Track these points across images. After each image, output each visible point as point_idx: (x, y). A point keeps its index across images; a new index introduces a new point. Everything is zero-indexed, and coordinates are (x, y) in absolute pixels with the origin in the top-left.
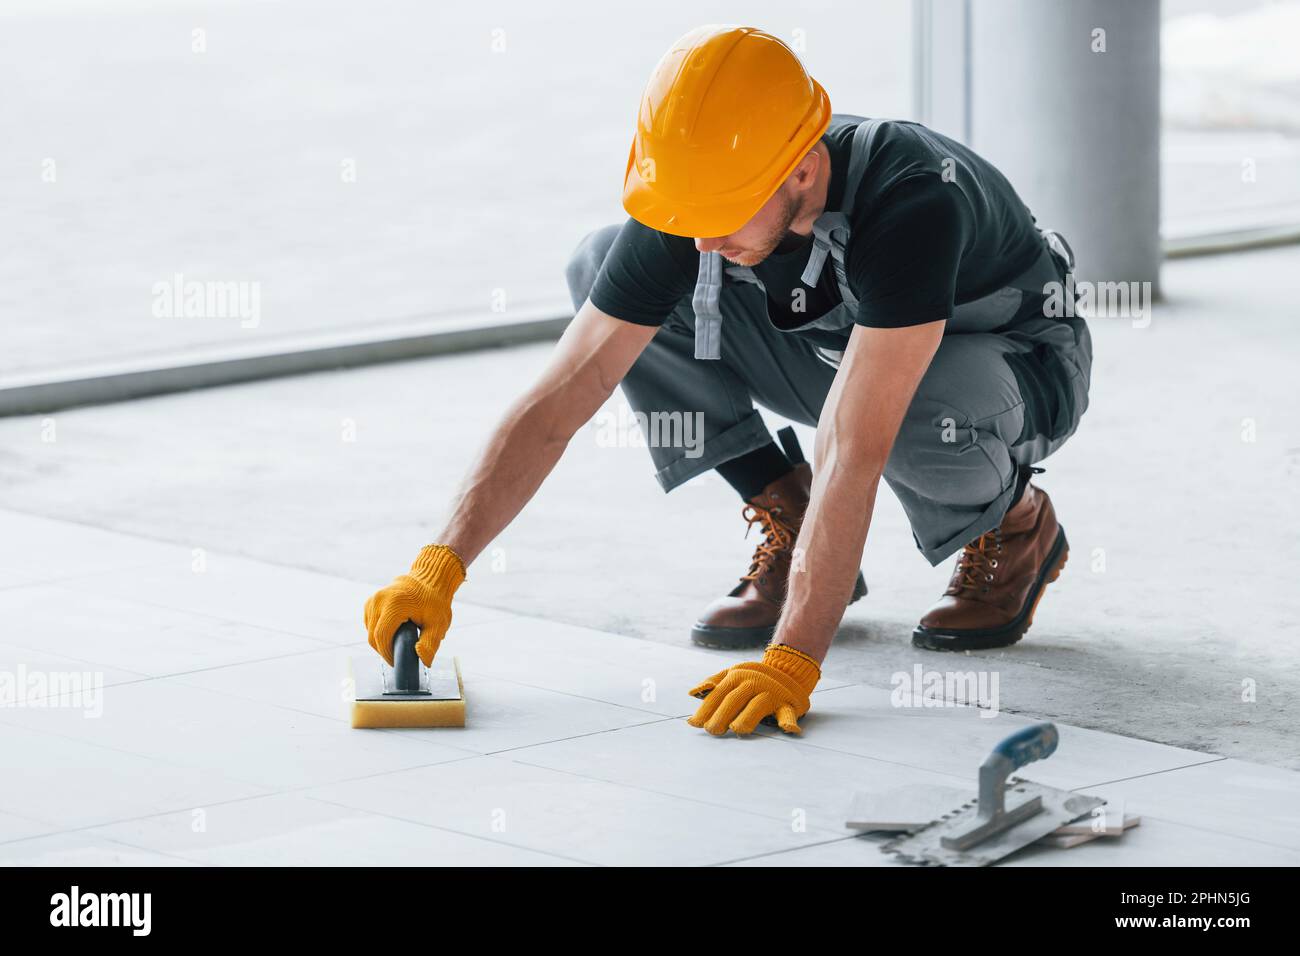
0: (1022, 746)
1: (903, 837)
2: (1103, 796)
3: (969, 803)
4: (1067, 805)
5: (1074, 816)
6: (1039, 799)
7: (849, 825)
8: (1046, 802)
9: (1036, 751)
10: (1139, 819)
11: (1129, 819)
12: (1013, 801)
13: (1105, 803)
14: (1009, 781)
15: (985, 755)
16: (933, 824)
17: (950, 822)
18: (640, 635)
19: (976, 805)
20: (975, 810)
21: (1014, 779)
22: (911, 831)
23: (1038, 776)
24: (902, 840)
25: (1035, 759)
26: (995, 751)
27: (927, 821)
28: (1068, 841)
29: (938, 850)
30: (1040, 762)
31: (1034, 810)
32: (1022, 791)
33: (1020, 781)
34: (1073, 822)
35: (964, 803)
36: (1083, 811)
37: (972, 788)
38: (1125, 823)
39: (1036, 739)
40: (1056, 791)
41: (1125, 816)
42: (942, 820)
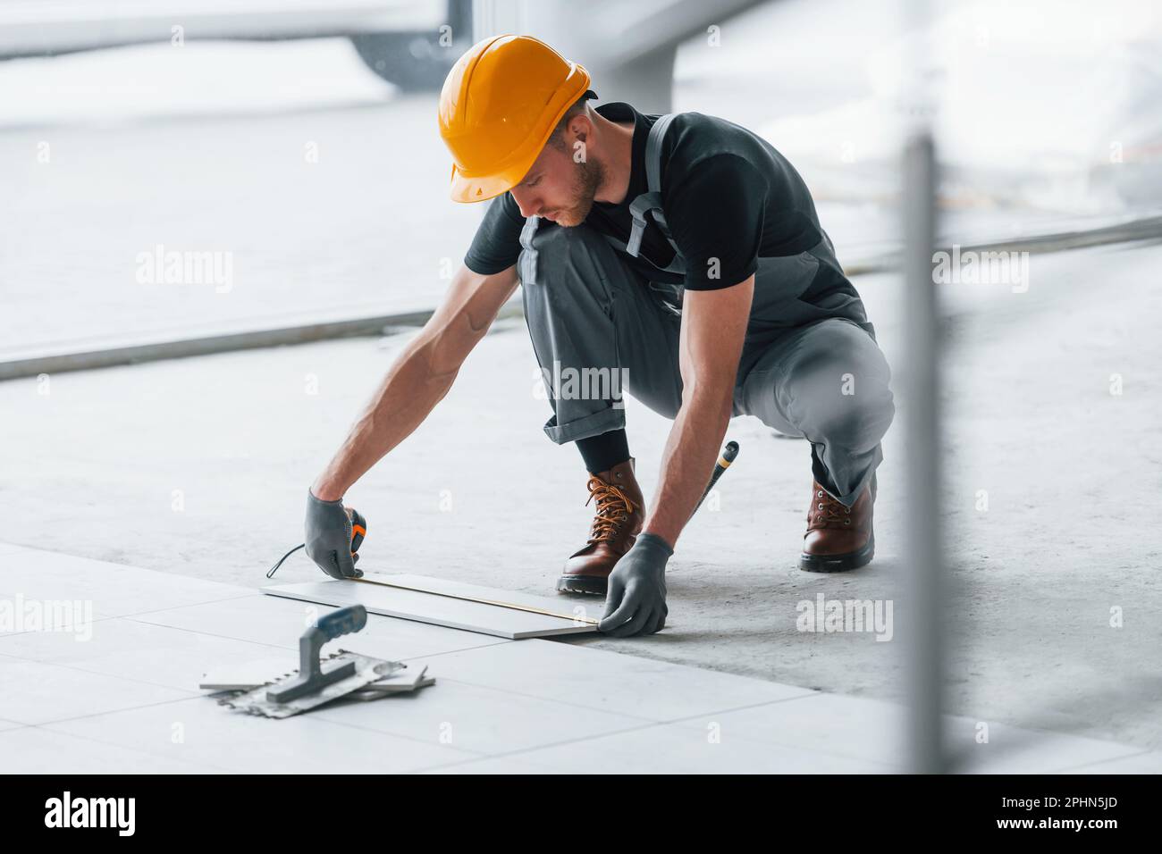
0: (334, 622)
1: (239, 693)
2: (404, 663)
4: (375, 670)
5: (377, 677)
6: (353, 665)
7: (203, 687)
8: (358, 666)
9: (347, 626)
12: (326, 668)
13: (405, 667)
16: (267, 684)
20: (298, 673)
22: (245, 689)
24: (237, 696)
25: (347, 633)
27: (262, 683)
28: (368, 694)
29: (262, 703)
30: (352, 635)
31: (348, 671)
33: (343, 652)
34: (376, 681)
36: (386, 673)
39: (347, 617)
40: (370, 659)
42: (274, 681)
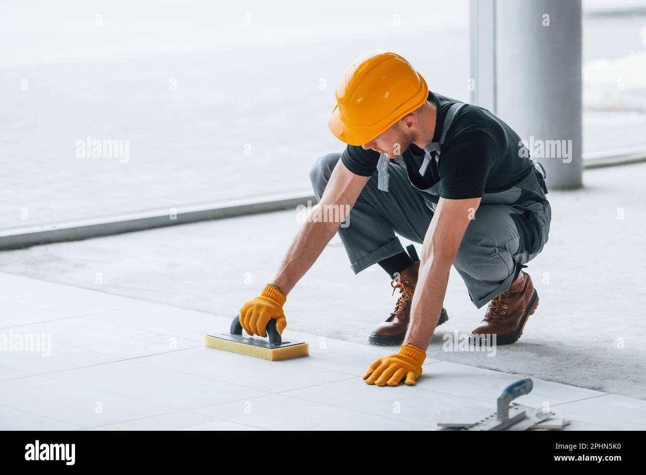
0: (517, 389)
1: (463, 430)
2: (554, 411)
3: (493, 414)
4: (537, 415)
5: (539, 420)
6: (524, 413)
7: (439, 425)
8: (528, 414)
9: (523, 391)
10: (570, 422)
11: (565, 421)
12: (512, 413)
13: (554, 414)
14: (511, 404)
15: (500, 392)
16: (477, 424)
17: (484, 423)
18: (346, 339)
19: (496, 415)
20: (495, 418)
21: (513, 404)
22: (466, 427)
23: (524, 402)
25: (522, 395)
26: (505, 391)
27: (474, 422)
30: (525, 396)
31: (522, 417)
32: (517, 409)
33: (516, 404)
34: (540, 423)
35: (490, 415)
36: (544, 418)
37: (494, 408)
38: (563, 423)
39: (523, 386)
40: (532, 409)
41: (563, 420)
42: (481, 422)
